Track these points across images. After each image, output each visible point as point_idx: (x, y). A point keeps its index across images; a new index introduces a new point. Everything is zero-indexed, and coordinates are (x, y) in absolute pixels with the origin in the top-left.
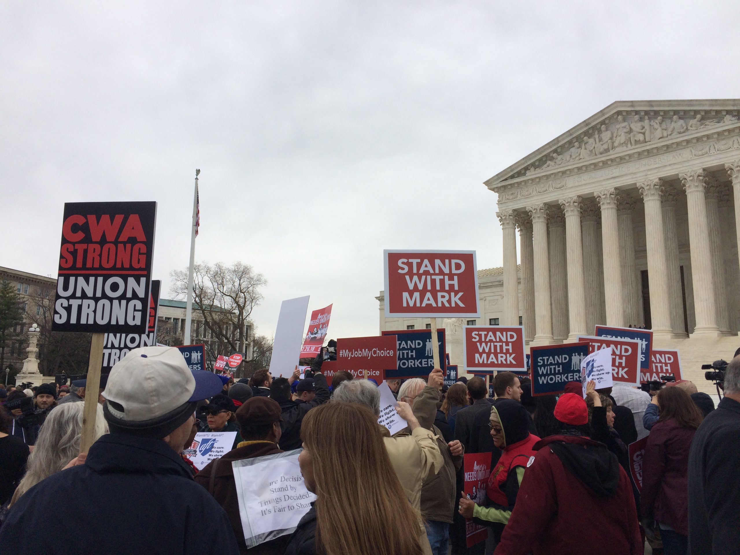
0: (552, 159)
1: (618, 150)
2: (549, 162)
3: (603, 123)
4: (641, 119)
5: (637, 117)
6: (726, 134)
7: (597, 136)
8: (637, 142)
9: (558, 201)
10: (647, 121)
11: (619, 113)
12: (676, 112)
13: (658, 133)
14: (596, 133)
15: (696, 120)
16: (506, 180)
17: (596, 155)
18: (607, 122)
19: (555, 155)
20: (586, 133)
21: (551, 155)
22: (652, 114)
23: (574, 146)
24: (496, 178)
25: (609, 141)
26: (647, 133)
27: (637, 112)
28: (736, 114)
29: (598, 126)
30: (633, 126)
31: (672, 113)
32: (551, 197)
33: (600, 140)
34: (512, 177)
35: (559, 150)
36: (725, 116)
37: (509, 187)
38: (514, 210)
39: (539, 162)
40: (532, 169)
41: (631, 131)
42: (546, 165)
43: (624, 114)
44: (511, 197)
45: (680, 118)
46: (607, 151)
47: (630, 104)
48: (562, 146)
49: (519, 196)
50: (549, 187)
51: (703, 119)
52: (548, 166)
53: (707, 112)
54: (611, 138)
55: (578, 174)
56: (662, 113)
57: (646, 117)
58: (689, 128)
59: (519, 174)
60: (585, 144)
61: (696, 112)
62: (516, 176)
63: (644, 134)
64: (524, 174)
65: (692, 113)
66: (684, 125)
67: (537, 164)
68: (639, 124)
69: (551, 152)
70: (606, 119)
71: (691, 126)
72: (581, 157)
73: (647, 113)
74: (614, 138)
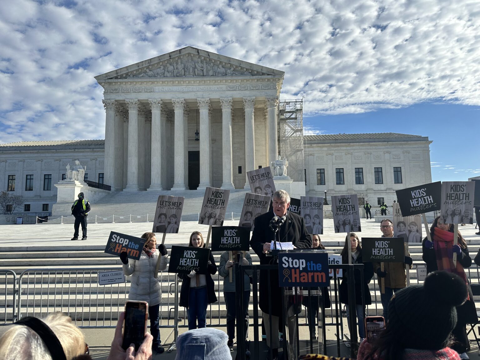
0: (145, 72)
4: (202, 62)
5: (200, 60)
6: (245, 81)
7: (175, 65)
8: (199, 75)
9: (148, 100)
10: (205, 64)
11: (189, 54)
13: (211, 72)
14: (175, 63)
15: (231, 70)
16: (111, 78)
17: (174, 76)
18: (182, 57)
19: (147, 70)
20: (168, 61)
21: (145, 69)
22: (208, 60)
23: (160, 68)
24: (104, 76)
26: (205, 70)
28: (251, 72)
29: (177, 59)
30: (197, 64)
31: (219, 62)
32: (143, 96)
33: (177, 68)
34: (116, 78)
35: (150, 67)
36: (246, 71)
37: (114, 84)
38: (116, 101)
39: (136, 72)
40: (132, 76)
41: (195, 67)
42: (141, 75)
43: (192, 55)
44: (114, 92)
45: (223, 67)
47: (197, 50)
48: (153, 65)
49: (120, 92)
50: (142, 90)
52: (143, 76)
53: (237, 67)
54: (184, 69)
55: (161, 86)
56: (213, 61)
57: (205, 62)
58: (227, 74)
59: (122, 77)
61: (232, 65)
62: (119, 77)
63: (203, 70)
64: (126, 78)
65: (229, 66)
66: (224, 71)
67: (135, 72)
68: (200, 65)
69: (145, 67)
70: (181, 55)
71: (228, 73)
72: (165, 75)
73: (205, 59)
74: (186, 69)
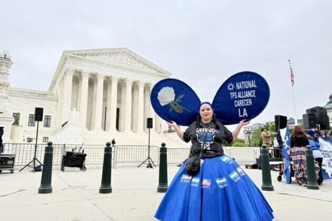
1: (123, 64)
2: (96, 56)
3: (119, 52)
4: (131, 58)
5: (130, 57)
8: (129, 65)
11: (125, 52)
12: (141, 61)
13: (136, 65)
16: (75, 54)
20: (112, 53)
22: (134, 58)
25: (121, 60)
27: (130, 55)
29: (117, 53)
30: (128, 59)
32: (94, 71)
34: (78, 55)
35: (101, 54)
39: (92, 54)
40: (88, 55)
44: (75, 63)
45: (142, 64)
46: (119, 63)
47: (129, 51)
48: (103, 53)
49: (79, 64)
51: (148, 67)
52: (95, 58)
53: (149, 66)
56: (137, 59)
59: (82, 55)
60: (111, 56)
61: (147, 64)
62: (80, 55)
65: (145, 64)
69: (98, 53)
73: (133, 57)
